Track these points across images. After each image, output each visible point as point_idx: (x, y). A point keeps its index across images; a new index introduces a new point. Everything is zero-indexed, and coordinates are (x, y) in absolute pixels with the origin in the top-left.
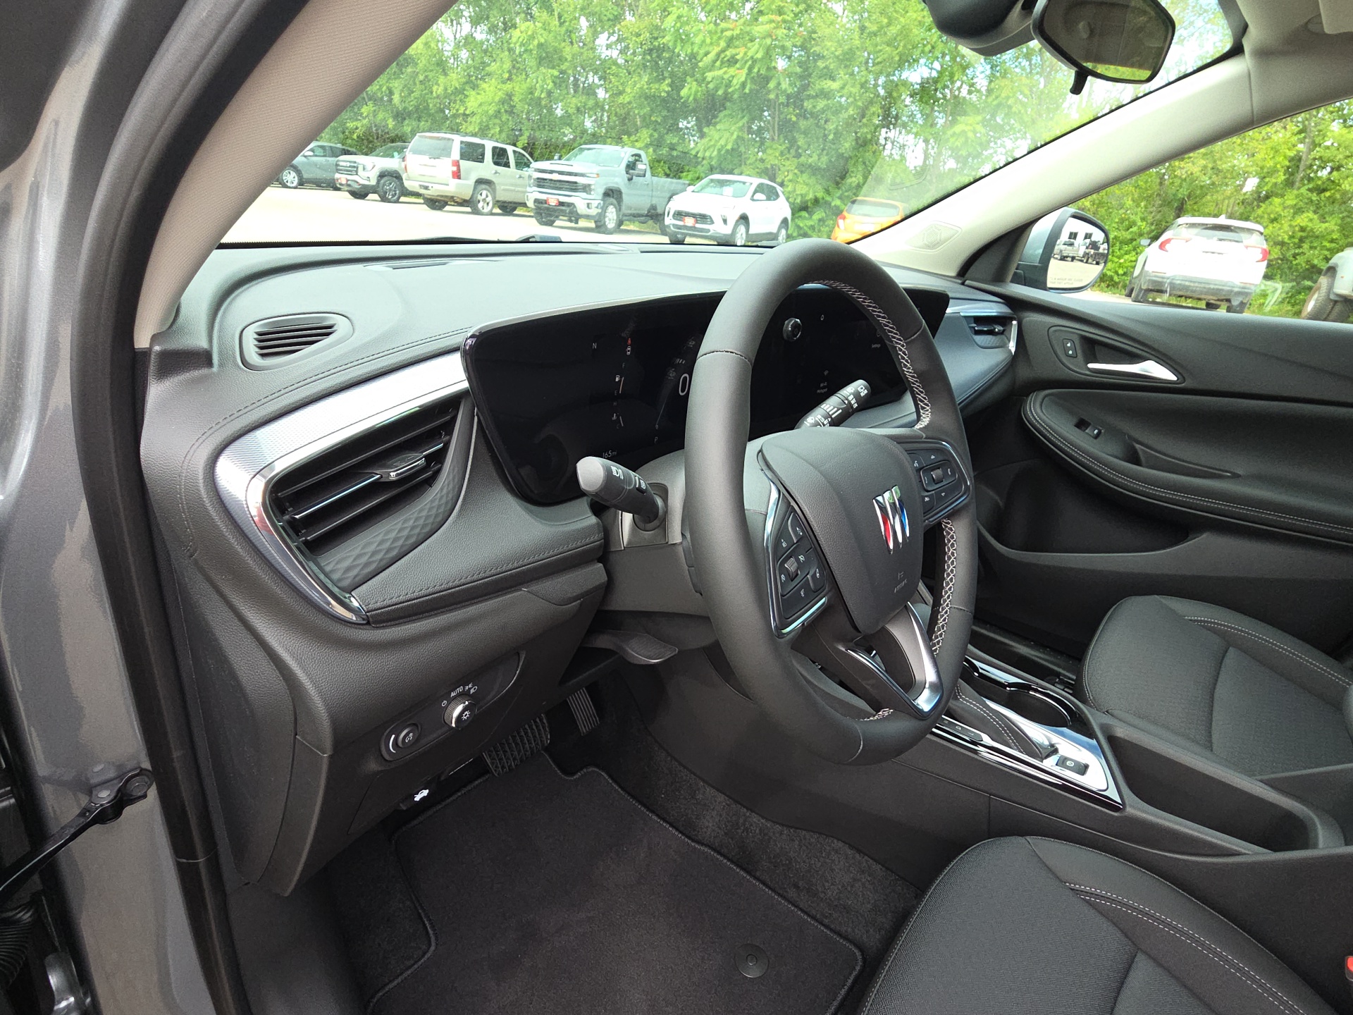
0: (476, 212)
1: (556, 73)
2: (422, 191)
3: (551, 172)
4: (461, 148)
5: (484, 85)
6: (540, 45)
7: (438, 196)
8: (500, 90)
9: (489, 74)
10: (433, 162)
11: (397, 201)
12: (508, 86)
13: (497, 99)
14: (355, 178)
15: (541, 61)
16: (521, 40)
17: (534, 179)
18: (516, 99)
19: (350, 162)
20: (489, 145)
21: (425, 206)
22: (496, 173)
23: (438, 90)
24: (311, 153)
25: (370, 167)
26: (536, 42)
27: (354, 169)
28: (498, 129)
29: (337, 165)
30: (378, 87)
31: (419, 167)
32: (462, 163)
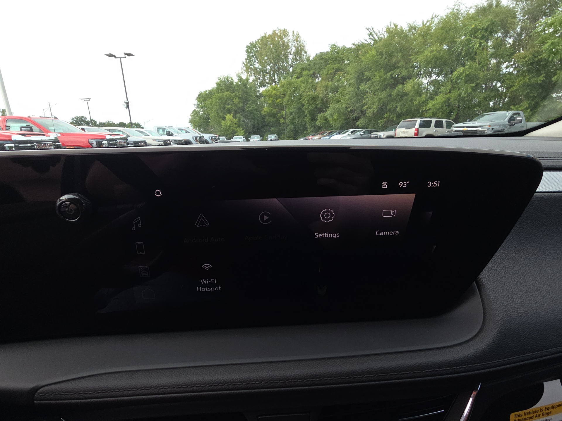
1: (474, 85)
3: (463, 127)
4: (420, 123)
5: (437, 97)
6: (467, 75)
8: (443, 97)
9: (440, 92)
10: (407, 130)
12: (449, 95)
13: (442, 101)
15: (466, 82)
16: (457, 75)
18: (452, 100)
19: (375, 135)
20: (434, 120)
22: (436, 131)
23: (415, 103)
25: (382, 135)
26: (464, 75)
28: (441, 113)
29: (370, 137)
31: (401, 133)
32: (420, 129)
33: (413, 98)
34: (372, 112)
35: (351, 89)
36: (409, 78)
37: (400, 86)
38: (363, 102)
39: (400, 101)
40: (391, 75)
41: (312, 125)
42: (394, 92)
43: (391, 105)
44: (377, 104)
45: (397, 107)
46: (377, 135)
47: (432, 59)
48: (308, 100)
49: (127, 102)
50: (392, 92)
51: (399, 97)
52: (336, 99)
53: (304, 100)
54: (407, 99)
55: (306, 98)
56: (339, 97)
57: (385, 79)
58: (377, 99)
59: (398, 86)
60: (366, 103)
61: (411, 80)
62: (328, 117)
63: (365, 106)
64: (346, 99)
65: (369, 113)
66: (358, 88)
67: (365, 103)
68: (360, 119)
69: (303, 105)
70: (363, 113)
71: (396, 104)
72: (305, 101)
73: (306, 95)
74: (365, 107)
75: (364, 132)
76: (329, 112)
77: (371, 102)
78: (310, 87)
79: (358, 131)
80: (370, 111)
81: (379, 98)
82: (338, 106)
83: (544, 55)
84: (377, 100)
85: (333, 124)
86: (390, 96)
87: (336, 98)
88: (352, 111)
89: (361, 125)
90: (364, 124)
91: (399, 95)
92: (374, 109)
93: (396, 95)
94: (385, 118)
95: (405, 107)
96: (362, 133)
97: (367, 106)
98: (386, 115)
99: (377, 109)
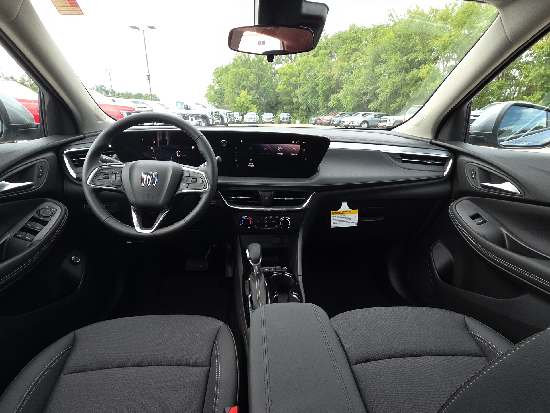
25: (392, 120)
33: (427, 83)
34: (384, 95)
35: (367, 71)
36: (425, 62)
37: (415, 71)
38: (377, 85)
39: (414, 86)
40: (407, 59)
41: (325, 105)
42: (409, 77)
43: (404, 90)
44: (390, 88)
45: (410, 92)
46: (386, 119)
47: (450, 44)
48: (323, 80)
49: (148, 74)
50: (406, 76)
51: (414, 81)
52: (350, 81)
53: (319, 79)
55: (321, 77)
56: (354, 78)
57: (401, 63)
58: (391, 82)
59: (413, 70)
60: (380, 86)
61: (426, 66)
62: (341, 98)
63: (379, 88)
64: (360, 82)
65: (382, 96)
66: (373, 71)
67: (378, 86)
68: (372, 102)
69: (317, 85)
70: (376, 96)
71: (409, 88)
72: (319, 81)
73: (321, 75)
74: (378, 90)
75: (375, 116)
76: (342, 93)
77: (385, 86)
78: (325, 67)
79: (370, 114)
80: (383, 94)
81: (393, 82)
82: (351, 88)
84: (391, 84)
85: (345, 106)
86: (404, 80)
87: (351, 79)
88: (365, 94)
89: (372, 108)
90: (375, 107)
91: (413, 79)
92: (387, 92)
93: (410, 79)
94: (398, 102)
95: (418, 92)
96: (374, 116)
97: (380, 89)
98: (398, 100)
99: (389, 93)
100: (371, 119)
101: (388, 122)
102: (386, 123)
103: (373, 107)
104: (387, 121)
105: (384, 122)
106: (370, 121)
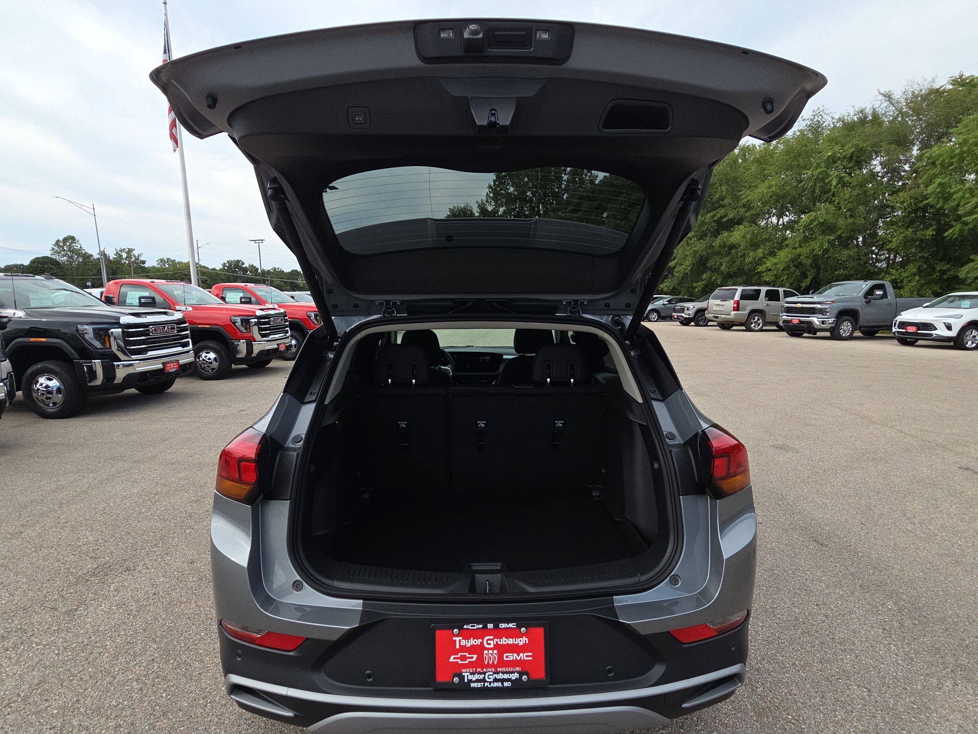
0: (749, 330)
1: (830, 238)
2: (715, 319)
3: (796, 303)
4: (742, 293)
5: (781, 253)
7: (724, 321)
8: (791, 254)
10: (723, 303)
11: (706, 325)
12: (799, 250)
13: (788, 259)
14: (683, 315)
15: (821, 233)
16: (804, 223)
17: (784, 308)
18: (802, 257)
19: (681, 306)
20: (764, 289)
21: (718, 328)
22: (767, 305)
23: (748, 260)
24: (667, 303)
25: (691, 307)
26: (816, 223)
27: (682, 310)
29: (674, 308)
30: (714, 263)
31: (714, 306)
32: (741, 302)
33: (746, 252)
34: (683, 270)
36: (740, 222)
37: (726, 234)
39: (726, 256)
40: (712, 217)
42: (717, 242)
43: (713, 262)
45: (722, 264)
46: (683, 306)
47: (771, 197)
50: (713, 242)
51: (726, 249)
54: (737, 253)
58: (691, 251)
59: (722, 233)
61: (741, 227)
65: (679, 272)
71: (721, 259)
77: (683, 256)
79: (661, 298)
81: (695, 251)
83: (931, 200)
86: (711, 247)
89: (667, 290)
90: (671, 288)
91: (725, 246)
92: (686, 266)
93: (720, 246)
94: (705, 279)
95: (735, 264)
96: (667, 301)
97: (676, 261)
98: (704, 276)
99: (690, 267)
100: (663, 306)
101: (686, 312)
102: (683, 313)
103: (667, 288)
104: (684, 309)
105: (680, 311)
106: (662, 308)
